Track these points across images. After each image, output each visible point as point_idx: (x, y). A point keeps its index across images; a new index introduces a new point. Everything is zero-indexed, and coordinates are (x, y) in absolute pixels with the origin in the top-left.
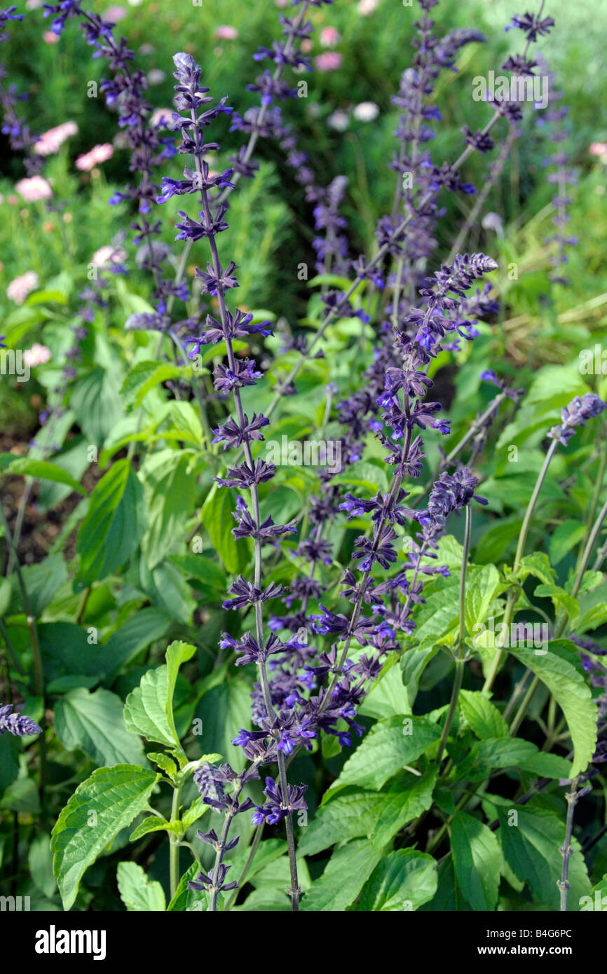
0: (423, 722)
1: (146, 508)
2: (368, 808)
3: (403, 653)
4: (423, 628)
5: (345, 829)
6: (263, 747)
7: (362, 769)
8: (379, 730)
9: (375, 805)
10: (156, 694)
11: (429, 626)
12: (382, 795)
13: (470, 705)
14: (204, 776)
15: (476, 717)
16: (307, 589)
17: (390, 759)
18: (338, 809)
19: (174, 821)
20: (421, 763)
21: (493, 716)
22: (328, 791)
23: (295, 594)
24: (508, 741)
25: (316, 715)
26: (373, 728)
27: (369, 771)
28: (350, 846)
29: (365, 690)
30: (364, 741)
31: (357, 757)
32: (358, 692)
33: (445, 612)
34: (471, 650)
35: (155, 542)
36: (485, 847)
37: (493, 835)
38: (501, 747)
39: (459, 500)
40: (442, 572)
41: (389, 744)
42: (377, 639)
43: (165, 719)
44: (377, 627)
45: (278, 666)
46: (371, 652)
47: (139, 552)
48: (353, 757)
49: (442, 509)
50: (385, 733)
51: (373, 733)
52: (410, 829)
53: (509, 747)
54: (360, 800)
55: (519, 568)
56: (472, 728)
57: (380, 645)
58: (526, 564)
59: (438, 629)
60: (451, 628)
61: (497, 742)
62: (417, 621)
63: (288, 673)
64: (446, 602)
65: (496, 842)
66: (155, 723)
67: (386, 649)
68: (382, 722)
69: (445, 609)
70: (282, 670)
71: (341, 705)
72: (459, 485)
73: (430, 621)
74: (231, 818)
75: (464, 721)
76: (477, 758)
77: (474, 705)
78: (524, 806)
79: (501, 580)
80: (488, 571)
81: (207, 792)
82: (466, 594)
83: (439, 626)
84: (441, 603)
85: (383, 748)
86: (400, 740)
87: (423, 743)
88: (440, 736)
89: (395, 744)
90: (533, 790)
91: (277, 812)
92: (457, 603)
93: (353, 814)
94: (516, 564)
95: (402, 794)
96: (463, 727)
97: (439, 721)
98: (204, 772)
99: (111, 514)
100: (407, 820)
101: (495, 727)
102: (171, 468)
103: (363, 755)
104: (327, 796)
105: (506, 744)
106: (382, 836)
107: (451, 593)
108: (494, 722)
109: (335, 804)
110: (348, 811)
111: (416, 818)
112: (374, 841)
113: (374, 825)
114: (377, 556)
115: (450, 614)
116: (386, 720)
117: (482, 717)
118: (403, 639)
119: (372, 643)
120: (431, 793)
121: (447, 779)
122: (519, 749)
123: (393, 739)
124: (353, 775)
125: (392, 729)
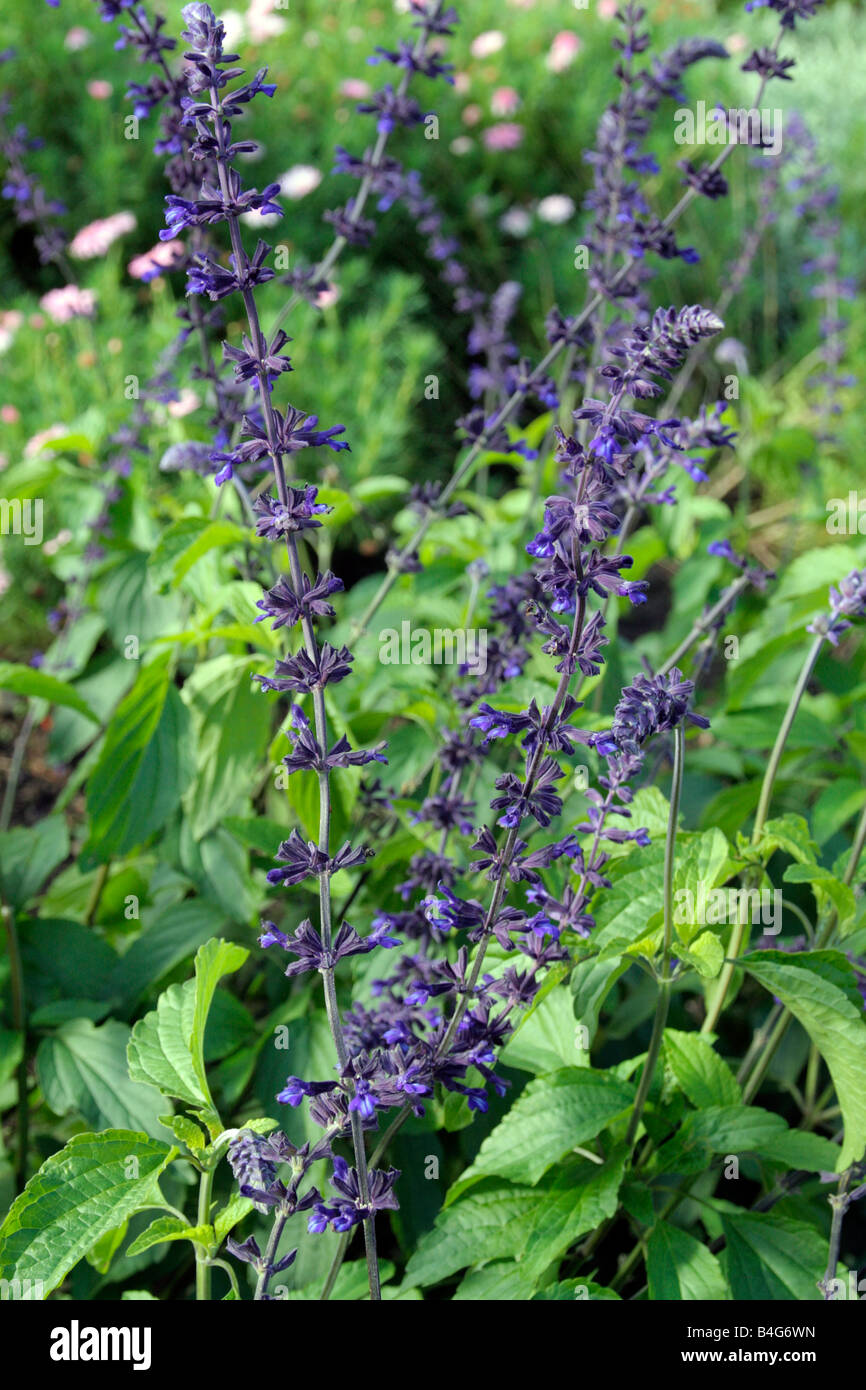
0: (607, 1079)
1: (194, 744)
2: (517, 1213)
3: (575, 966)
4: (608, 929)
5: (482, 1245)
6: (341, 1108)
7: (509, 1152)
8: (538, 1090)
9: (530, 1208)
10: (180, 1021)
11: (617, 926)
12: (540, 1193)
13: (681, 1053)
14: (243, 1153)
15: (690, 1072)
16: (435, 873)
17: (554, 1137)
18: (470, 1213)
19: (202, 1227)
20: (602, 1143)
21: (717, 1071)
22: (454, 1185)
23: (415, 879)
24: (740, 1112)
25: (432, 1060)
26: (529, 1087)
27: (520, 1155)
28: (486, 1272)
29: (513, 1023)
30: (514, 1107)
31: (503, 1133)
32: (501, 1026)
33: (642, 904)
34: (683, 964)
35: (205, 799)
36: (702, 1280)
37: (714, 1261)
38: (728, 1120)
39: (661, 717)
40: (638, 838)
41: (553, 1113)
42: (533, 941)
43: (190, 1061)
44: (530, 920)
45: (385, 990)
46: (524, 963)
47: (180, 815)
48: (496, 1132)
49: (634, 730)
50: (547, 1094)
51: (529, 1094)
52: (584, 1249)
53: (742, 1120)
54: (505, 1200)
55: (762, 837)
56: (684, 1089)
57: (537, 952)
58: (771, 832)
59: (632, 931)
60: (652, 928)
61: (723, 1113)
62: (600, 919)
63: (400, 1001)
64: (645, 890)
65: (718, 1271)
66: (176, 1068)
67: (547, 959)
68: (543, 1078)
69: (644, 899)
70: (391, 995)
71: (473, 1047)
72: (662, 695)
73: (619, 919)
74: (284, 1220)
75: (672, 1079)
76: (691, 1136)
77: (687, 1053)
78: (764, 1215)
79: (731, 856)
80: (712, 839)
81: (248, 1178)
82: (676, 874)
83: (633, 927)
84: (636, 890)
85: (542, 1119)
86: (569, 1107)
87: (607, 1112)
88: (632, 1101)
89: (562, 1113)
90: (780, 1190)
91: (348, 1212)
92: (662, 891)
93: (493, 1222)
94: (757, 831)
95: (572, 1191)
96: (669, 1088)
97: (632, 1078)
98: (244, 1147)
99: (138, 753)
100: (577, 1233)
101: (720, 1090)
102: (230, 684)
103: (512, 1129)
104: (453, 1193)
105: (737, 1116)
106: (538, 1257)
107: (652, 875)
108: (718, 1081)
109: (466, 1205)
110: (485, 1218)
111: (592, 1230)
112: (524, 1266)
113: (526, 1240)
114: (530, 805)
115: (650, 908)
116: (549, 1074)
117: (701, 1073)
118: (574, 943)
119: (524, 949)
120: (616, 1191)
121: (644, 1170)
122: (757, 1124)
123: (559, 1105)
124: (495, 1160)
125: (558, 1089)
